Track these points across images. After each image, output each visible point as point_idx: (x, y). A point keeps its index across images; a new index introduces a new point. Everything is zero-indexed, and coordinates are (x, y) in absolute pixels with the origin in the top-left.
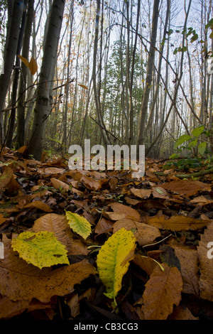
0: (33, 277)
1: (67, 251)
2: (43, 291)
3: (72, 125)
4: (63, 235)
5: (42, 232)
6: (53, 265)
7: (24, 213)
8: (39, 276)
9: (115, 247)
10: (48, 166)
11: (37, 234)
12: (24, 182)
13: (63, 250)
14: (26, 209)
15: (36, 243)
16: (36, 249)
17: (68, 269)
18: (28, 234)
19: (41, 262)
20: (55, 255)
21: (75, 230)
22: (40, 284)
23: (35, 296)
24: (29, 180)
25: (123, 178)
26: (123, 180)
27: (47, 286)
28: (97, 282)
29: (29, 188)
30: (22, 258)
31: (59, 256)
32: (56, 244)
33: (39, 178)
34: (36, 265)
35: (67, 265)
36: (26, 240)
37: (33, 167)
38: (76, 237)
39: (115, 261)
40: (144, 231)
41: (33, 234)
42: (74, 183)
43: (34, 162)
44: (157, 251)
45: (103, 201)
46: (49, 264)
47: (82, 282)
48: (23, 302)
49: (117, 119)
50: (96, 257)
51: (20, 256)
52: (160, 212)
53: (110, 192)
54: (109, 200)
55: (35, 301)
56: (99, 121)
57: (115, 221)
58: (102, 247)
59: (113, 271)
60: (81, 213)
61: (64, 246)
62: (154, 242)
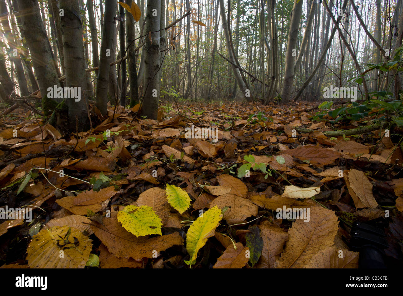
0: (133, 243)
1: (162, 224)
2: (138, 254)
3: (198, 65)
4: (162, 209)
5: (143, 206)
6: (147, 234)
7: (133, 185)
8: (138, 242)
9: (203, 224)
10: (165, 127)
11: (138, 208)
12: (137, 149)
13: (158, 222)
14: (135, 181)
15: (137, 215)
16: (136, 221)
17: (160, 239)
18: (131, 207)
19: (138, 231)
20: (151, 227)
21: (173, 204)
22: (137, 248)
23: (132, 256)
24: (142, 146)
25: (247, 140)
26: (247, 142)
27: (141, 250)
28: (183, 251)
29: (140, 157)
30: (124, 228)
31: (154, 228)
32: (153, 217)
33: (152, 145)
34: (134, 234)
35: (159, 235)
36: (130, 213)
37: (148, 128)
38: (174, 212)
39: (199, 236)
40: (240, 209)
41: (136, 208)
42: (187, 149)
43: (150, 122)
44: (245, 231)
45: (213, 172)
46: (144, 233)
47: (167, 250)
48: (124, 259)
49: (258, 50)
50: (187, 230)
51: (123, 226)
52: (270, 188)
53: (224, 161)
54: (220, 171)
55: (131, 259)
56: (231, 57)
57: (216, 197)
58: (194, 222)
59: (196, 244)
60: (184, 186)
61: (160, 220)
62: (244, 222)
